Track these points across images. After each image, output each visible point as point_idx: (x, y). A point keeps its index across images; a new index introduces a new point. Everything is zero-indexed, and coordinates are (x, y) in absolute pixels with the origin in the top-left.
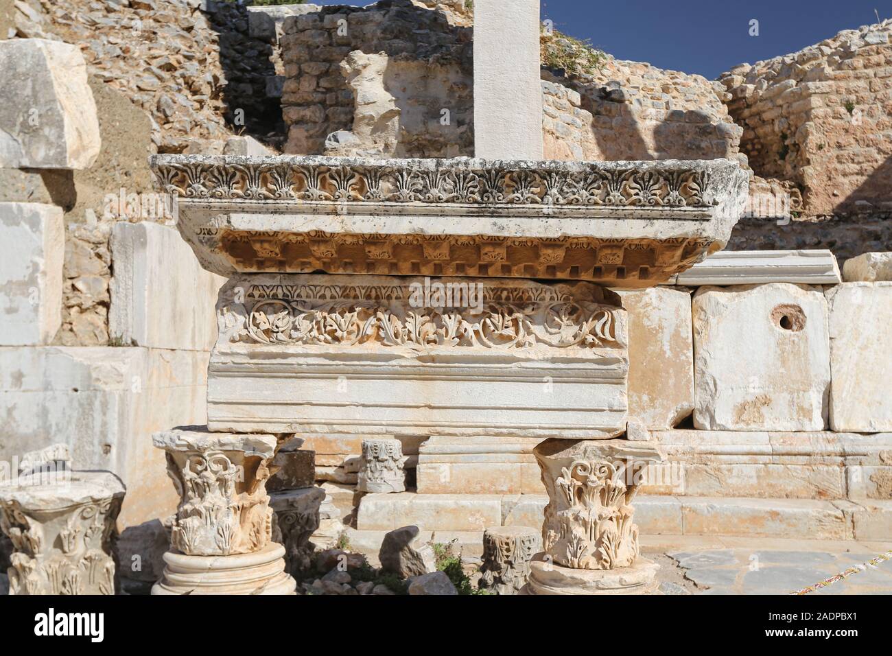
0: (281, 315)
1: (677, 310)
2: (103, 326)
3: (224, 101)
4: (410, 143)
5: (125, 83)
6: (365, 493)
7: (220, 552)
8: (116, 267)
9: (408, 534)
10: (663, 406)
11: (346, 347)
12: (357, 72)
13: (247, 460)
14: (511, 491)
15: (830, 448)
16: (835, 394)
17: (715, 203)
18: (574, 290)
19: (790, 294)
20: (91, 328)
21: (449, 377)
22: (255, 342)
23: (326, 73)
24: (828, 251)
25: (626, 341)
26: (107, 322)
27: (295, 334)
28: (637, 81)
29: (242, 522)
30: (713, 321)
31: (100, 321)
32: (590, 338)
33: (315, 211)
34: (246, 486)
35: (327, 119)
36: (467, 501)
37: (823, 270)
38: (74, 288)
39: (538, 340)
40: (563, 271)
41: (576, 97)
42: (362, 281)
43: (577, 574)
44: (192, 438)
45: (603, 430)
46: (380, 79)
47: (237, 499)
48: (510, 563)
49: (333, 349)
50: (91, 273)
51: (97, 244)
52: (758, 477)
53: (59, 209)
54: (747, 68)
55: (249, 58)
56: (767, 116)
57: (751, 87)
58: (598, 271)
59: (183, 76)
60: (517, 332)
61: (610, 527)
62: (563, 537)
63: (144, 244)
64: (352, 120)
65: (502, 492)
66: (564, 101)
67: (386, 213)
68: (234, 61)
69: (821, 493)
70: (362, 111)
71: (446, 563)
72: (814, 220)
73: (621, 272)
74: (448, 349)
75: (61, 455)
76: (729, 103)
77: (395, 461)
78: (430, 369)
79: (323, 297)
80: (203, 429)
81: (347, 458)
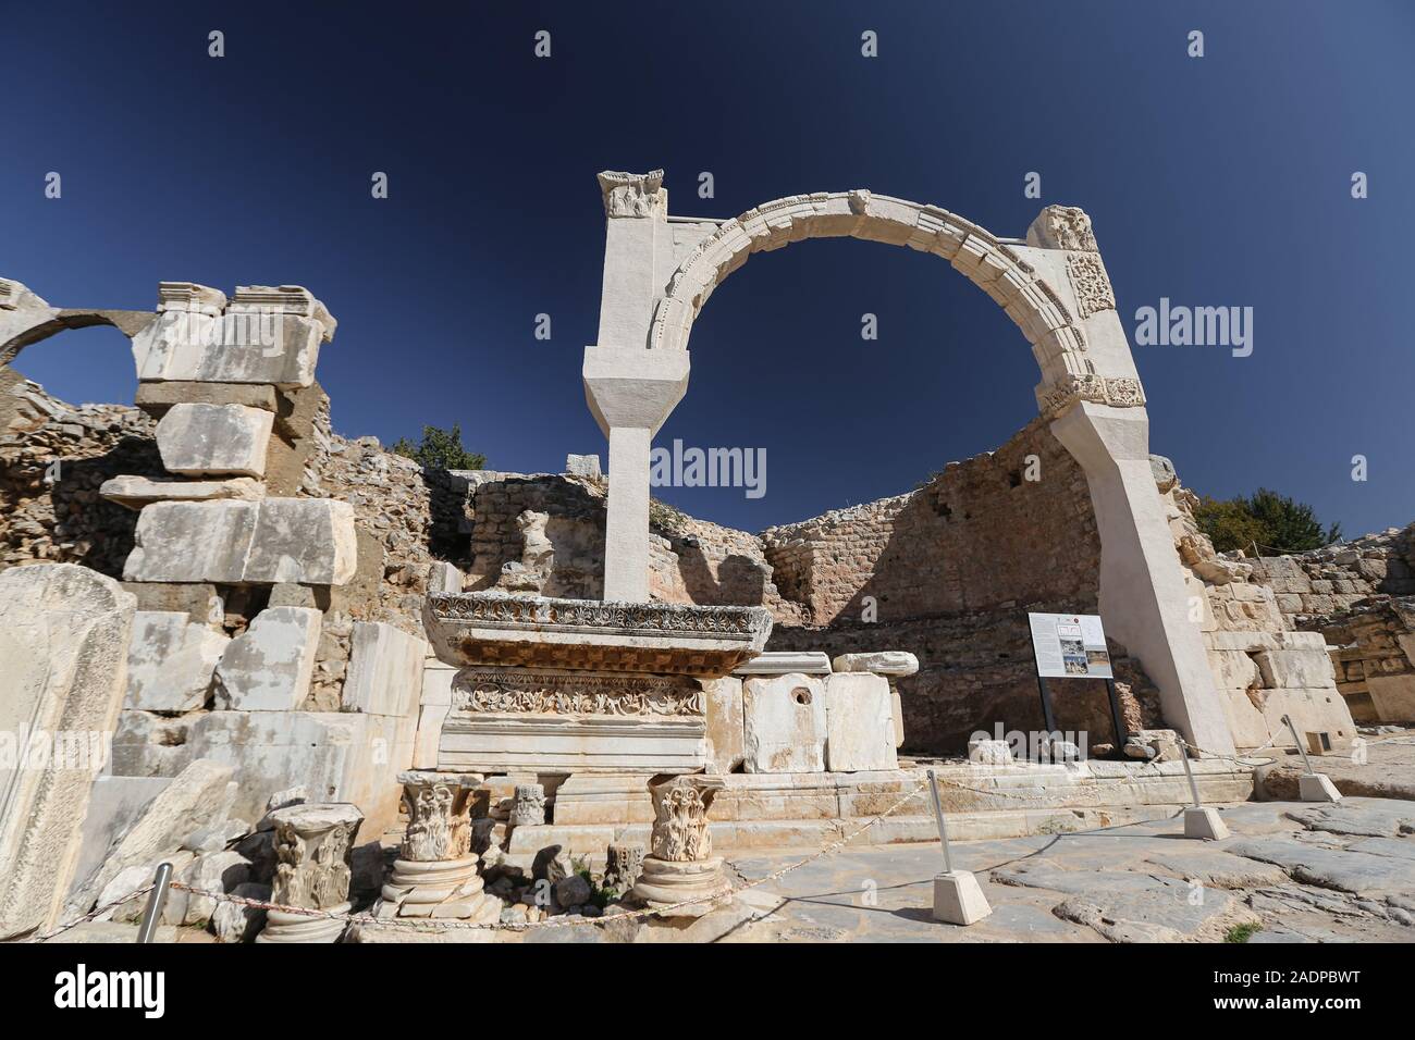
0: (494, 693)
1: (734, 691)
2: (337, 696)
3: (429, 535)
4: (560, 573)
5: (366, 522)
6: (515, 826)
7: (436, 858)
8: (354, 654)
9: (555, 850)
10: (725, 758)
11: (534, 715)
12: (528, 524)
13: (461, 791)
14: (621, 822)
15: (828, 783)
16: (830, 746)
17: (755, 631)
18: (674, 679)
19: (802, 680)
20: (328, 698)
21: (599, 734)
22: (475, 710)
23: (504, 522)
24: (823, 653)
25: (705, 711)
26: (341, 694)
27: (502, 706)
28: (707, 534)
29: (453, 836)
30: (756, 698)
31: (335, 693)
32: (684, 709)
33: (525, 629)
34: (457, 810)
35: (502, 552)
36: (590, 829)
37: (821, 665)
38: (320, 668)
39: (653, 711)
40: (670, 668)
41: (668, 544)
42: (547, 672)
43: (674, 865)
44: (426, 776)
45: (691, 768)
46: (543, 529)
47: (451, 820)
48: (625, 867)
49: (526, 715)
50: (334, 658)
51: (342, 637)
52: (785, 805)
53: (321, 612)
54: (775, 529)
55: (449, 506)
56: (788, 560)
57: (778, 541)
58: (690, 669)
59: (406, 519)
60: (641, 706)
61: (694, 832)
62: (665, 840)
63: (376, 638)
64: (521, 555)
65: (615, 822)
66: (661, 546)
67: (568, 631)
68: (438, 508)
69: (824, 815)
70: (529, 550)
71: (580, 871)
72: (818, 629)
73: (703, 670)
74: (598, 716)
75: (301, 796)
76: (764, 551)
77: (539, 800)
78: (586, 730)
79: (522, 681)
80: (434, 770)
81: (502, 799)
